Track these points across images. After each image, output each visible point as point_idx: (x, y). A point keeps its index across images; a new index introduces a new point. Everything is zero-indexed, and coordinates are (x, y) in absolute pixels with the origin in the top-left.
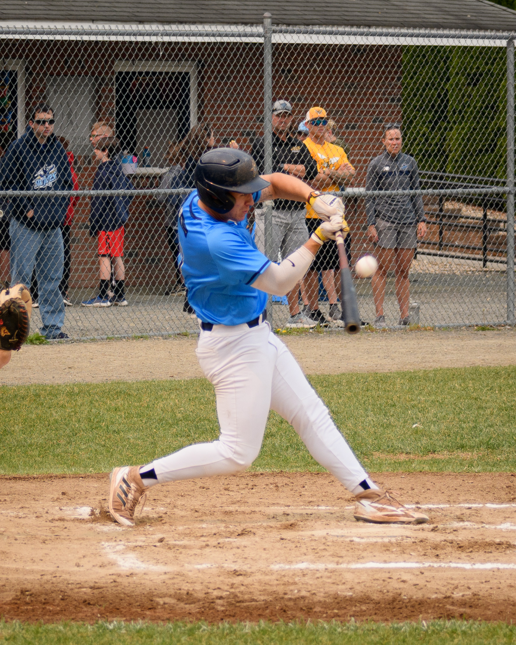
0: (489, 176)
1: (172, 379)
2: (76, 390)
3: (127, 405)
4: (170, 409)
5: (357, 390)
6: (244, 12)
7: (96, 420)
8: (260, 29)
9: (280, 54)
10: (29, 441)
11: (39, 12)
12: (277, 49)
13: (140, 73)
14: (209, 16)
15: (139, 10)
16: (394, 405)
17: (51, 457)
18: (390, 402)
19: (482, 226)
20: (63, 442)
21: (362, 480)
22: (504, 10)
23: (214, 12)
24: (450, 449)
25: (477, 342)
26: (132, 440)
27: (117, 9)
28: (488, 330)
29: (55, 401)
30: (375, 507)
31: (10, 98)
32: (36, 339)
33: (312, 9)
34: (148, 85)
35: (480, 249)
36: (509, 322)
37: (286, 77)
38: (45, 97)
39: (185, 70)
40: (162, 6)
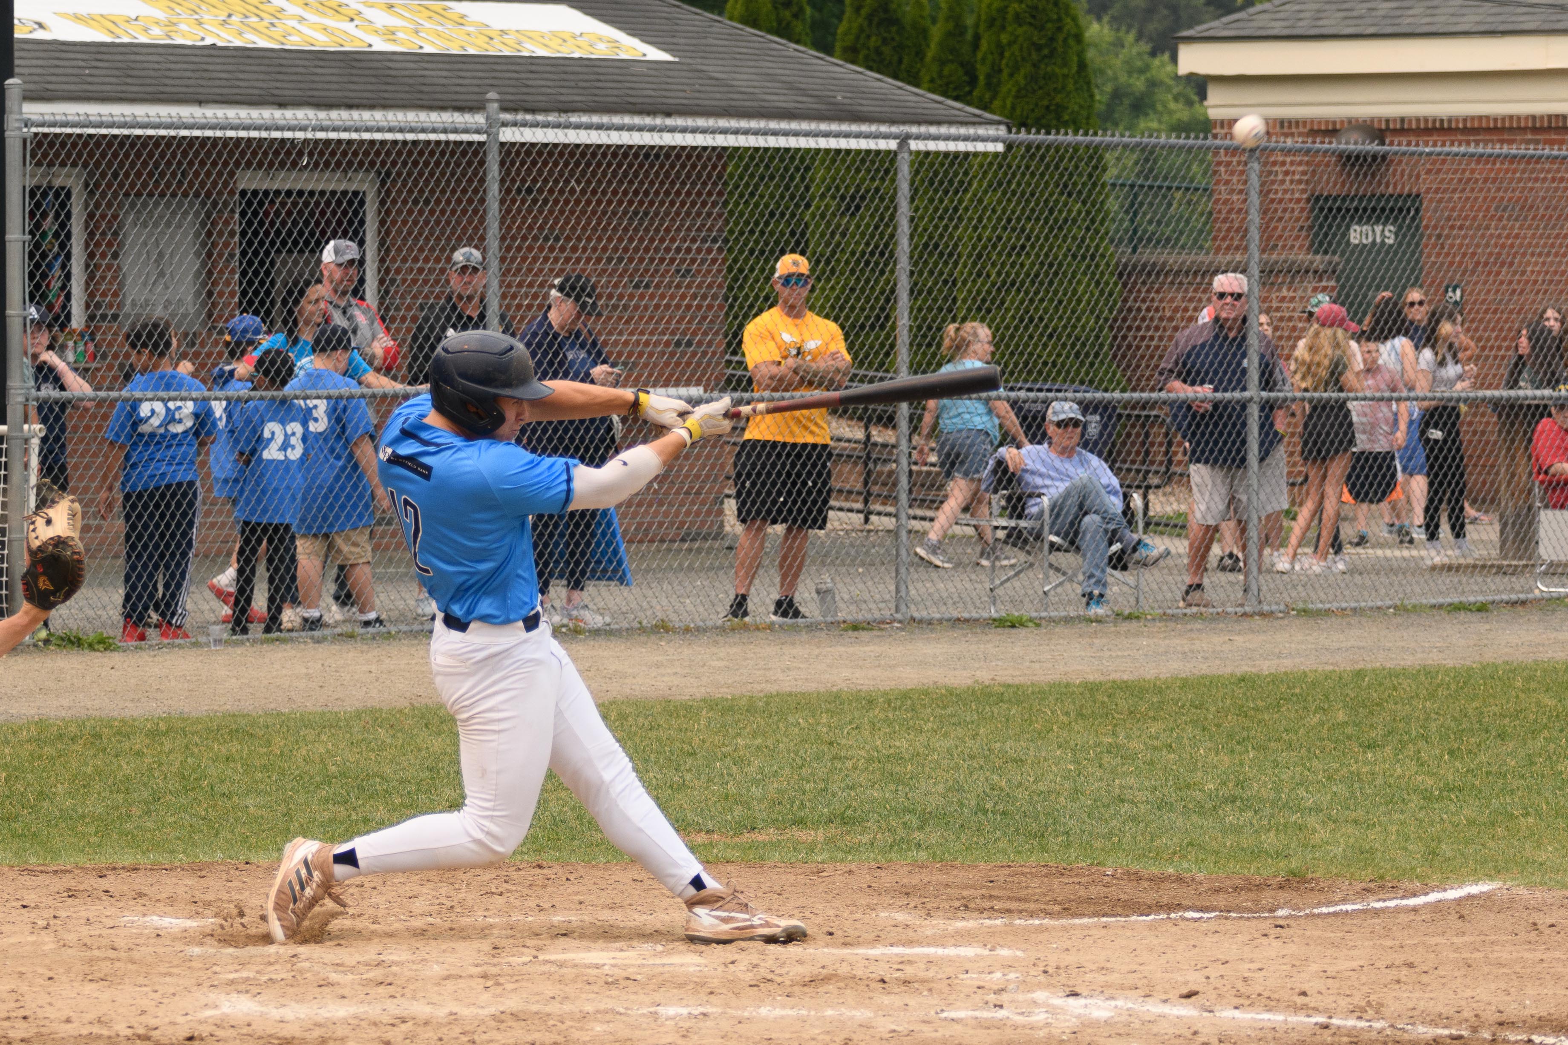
0: (877, 370)
1: (326, 709)
2: (163, 727)
3: (246, 751)
4: (318, 760)
5: (634, 728)
6: (458, 89)
7: (193, 776)
8: (479, 119)
9: (513, 163)
10: (80, 811)
11: (109, 88)
12: (508, 153)
13: (277, 193)
14: (396, 95)
15: (278, 85)
16: (693, 754)
17: (115, 836)
18: (686, 747)
19: (864, 454)
20: (136, 811)
21: (694, 874)
22: (900, 88)
23: (407, 88)
24: (780, 825)
25: (842, 649)
26: (252, 809)
27: (242, 84)
28: (863, 629)
29: (126, 745)
30: (717, 917)
31: (56, 235)
32: (99, 642)
33: (573, 84)
34: (289, 213)
35: (859, 493)
36: (899, 616)
37: (523, 202)
38: (116, 234)
39: (354, 187)
40: (317, 78)
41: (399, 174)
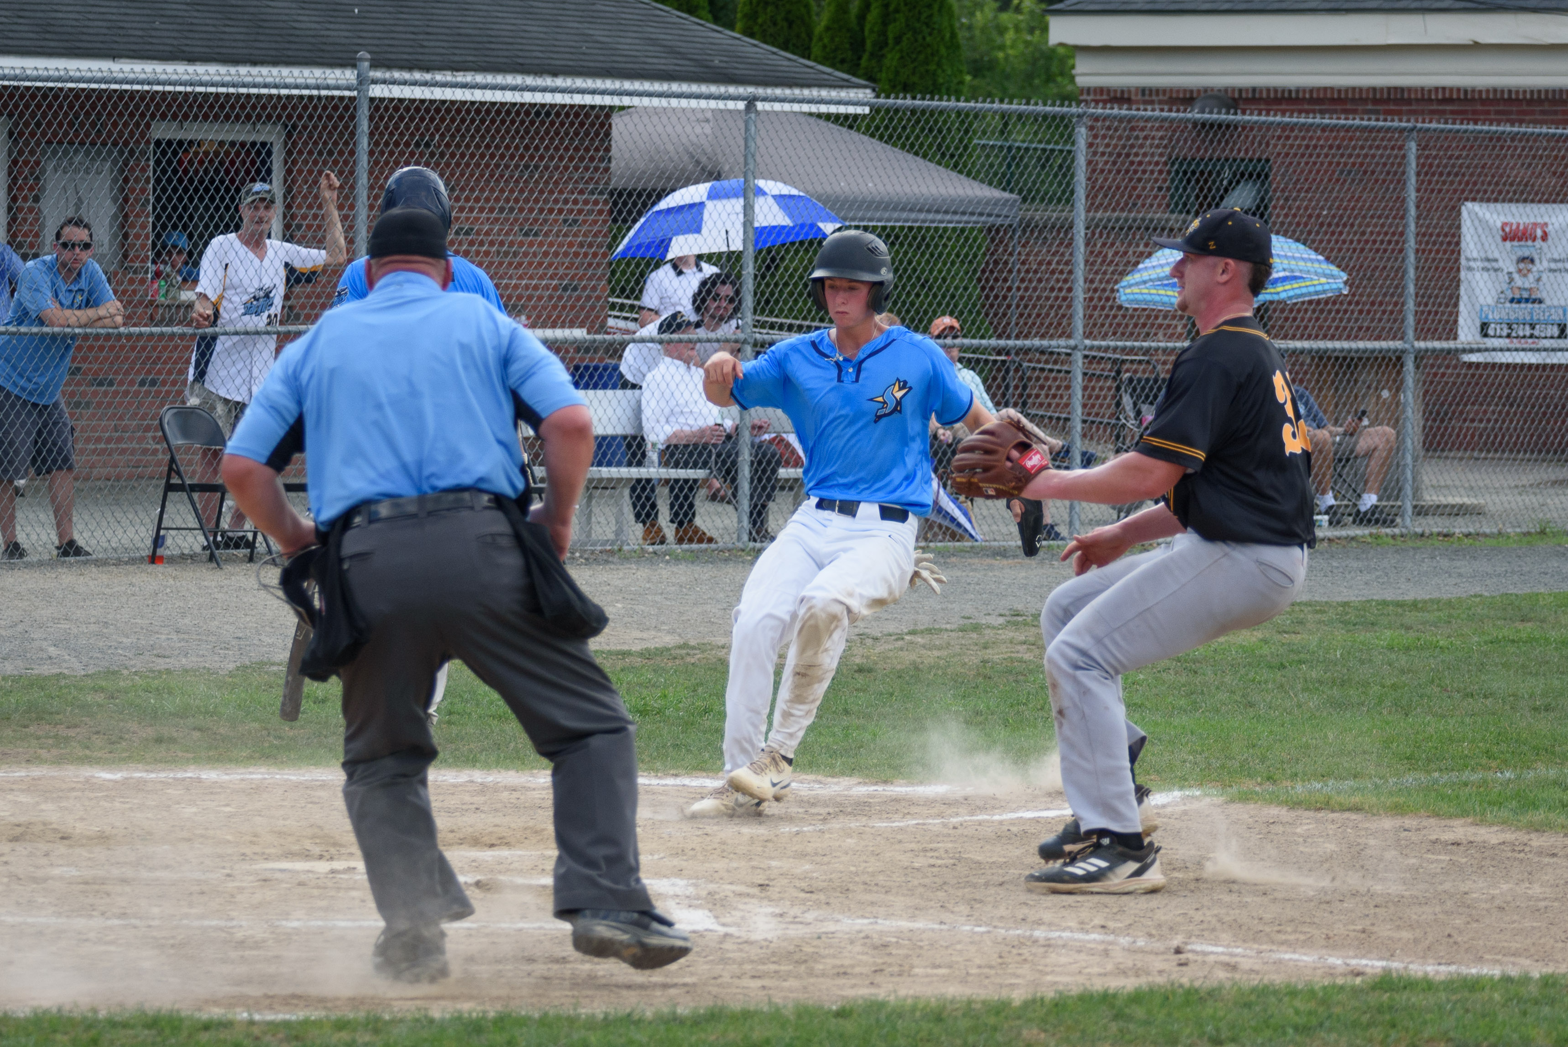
8: (350, 76)
9: (381, 118)
12: (377, 108)
13: (191, 143)
14: (299, 53)
22: (774, 53)
34: (201, 162)
38: (37, 179)
39: (262, 139)
40: (226, 37)
41: (305, 127)
